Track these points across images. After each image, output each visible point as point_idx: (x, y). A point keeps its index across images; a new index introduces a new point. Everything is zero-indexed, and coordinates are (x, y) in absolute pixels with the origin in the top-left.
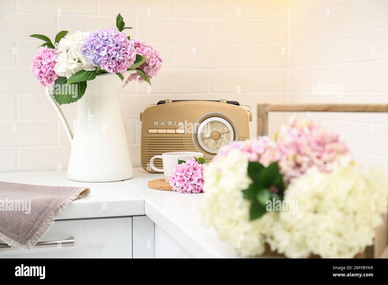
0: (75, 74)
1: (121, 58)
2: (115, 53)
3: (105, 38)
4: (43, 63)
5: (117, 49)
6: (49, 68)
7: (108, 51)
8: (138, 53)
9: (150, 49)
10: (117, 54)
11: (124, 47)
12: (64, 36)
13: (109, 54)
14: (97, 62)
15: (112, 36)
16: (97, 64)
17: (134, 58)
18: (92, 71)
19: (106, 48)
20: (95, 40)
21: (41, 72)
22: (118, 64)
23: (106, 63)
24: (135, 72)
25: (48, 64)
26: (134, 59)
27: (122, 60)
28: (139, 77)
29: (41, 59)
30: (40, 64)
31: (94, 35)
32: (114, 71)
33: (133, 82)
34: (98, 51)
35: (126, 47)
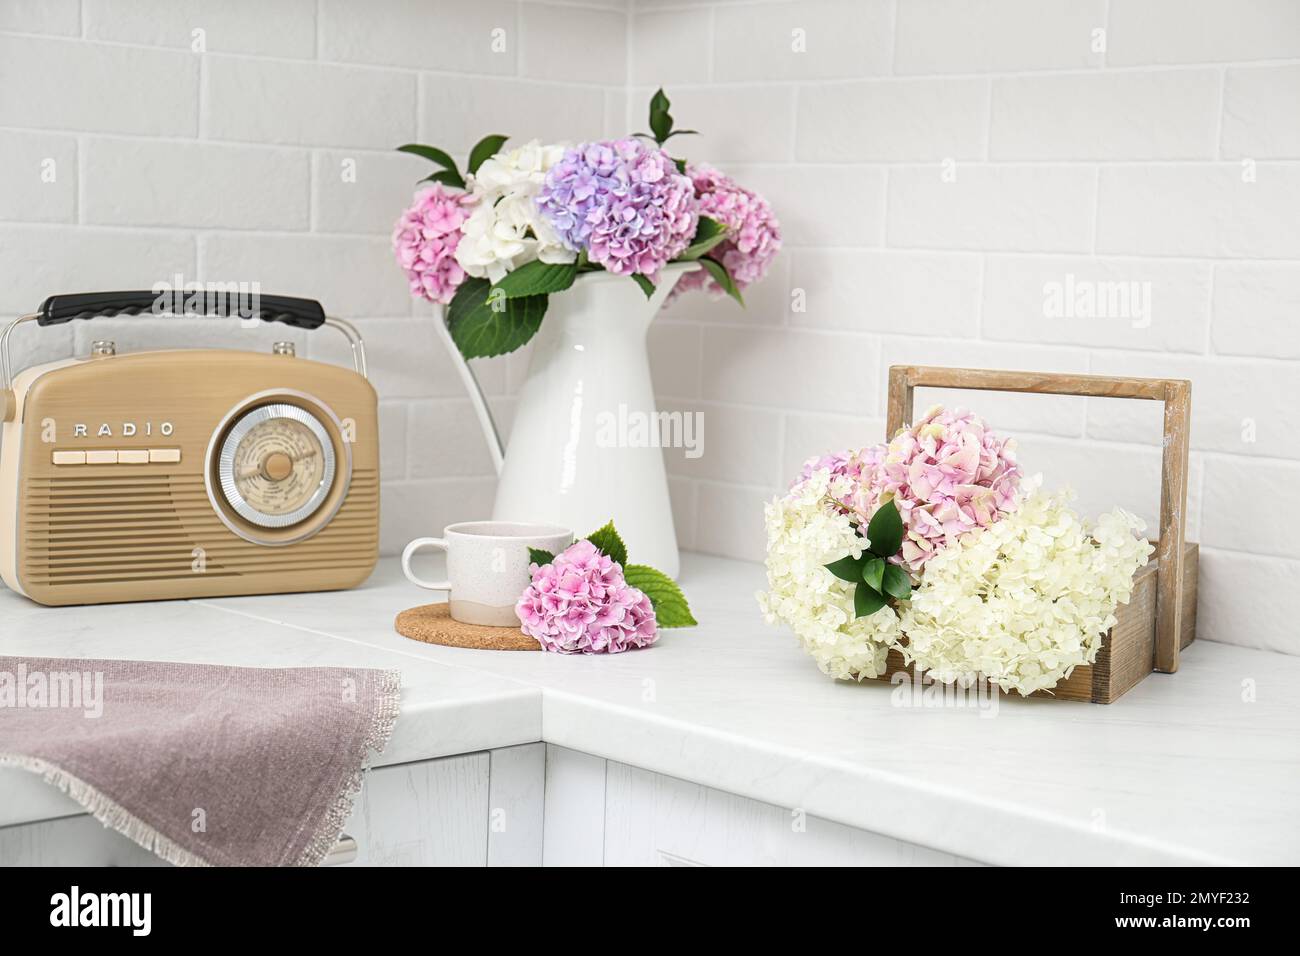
0: (516, 270)
1: (649, 231)
2: (630, 213)
3: (606, 168)
4: (426, 234)
5: (638, 203)
6: (443, 249)
7: (610, 208)
8: (705, 213)
9: (743, 198)
10: (635, 218)
11: (661, 196)
12: (493, 156)
13: (612, 219)
14: (577, 240)
15: (626, 161)
16: (580, 245)
17: (689, 229)
18: (564, 265)
19: (605, 199)
20: (576, 173)
21: (419, 260)
22: (637, 249)
23: (604, 243)
24: (696, 267)
25: (441, 238)
26: (692, 234)
27: (651, 237)
28: (710, 279)
29: (421, 221)
30: (418, 237)
31: (574, 160)
32: (625, 267)
33: (690, 295)
34: (582, 207)
35: (666, 197)
